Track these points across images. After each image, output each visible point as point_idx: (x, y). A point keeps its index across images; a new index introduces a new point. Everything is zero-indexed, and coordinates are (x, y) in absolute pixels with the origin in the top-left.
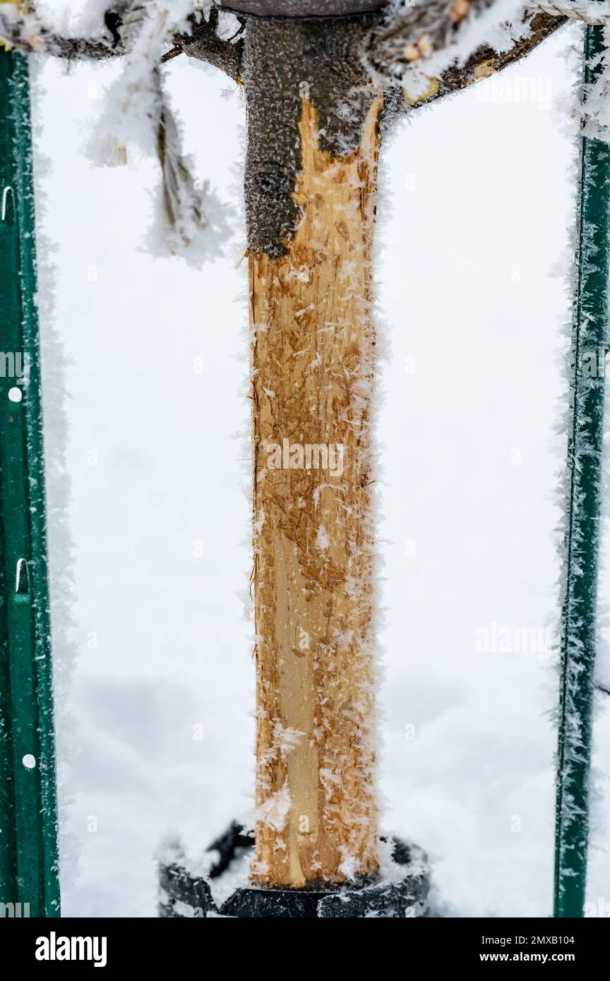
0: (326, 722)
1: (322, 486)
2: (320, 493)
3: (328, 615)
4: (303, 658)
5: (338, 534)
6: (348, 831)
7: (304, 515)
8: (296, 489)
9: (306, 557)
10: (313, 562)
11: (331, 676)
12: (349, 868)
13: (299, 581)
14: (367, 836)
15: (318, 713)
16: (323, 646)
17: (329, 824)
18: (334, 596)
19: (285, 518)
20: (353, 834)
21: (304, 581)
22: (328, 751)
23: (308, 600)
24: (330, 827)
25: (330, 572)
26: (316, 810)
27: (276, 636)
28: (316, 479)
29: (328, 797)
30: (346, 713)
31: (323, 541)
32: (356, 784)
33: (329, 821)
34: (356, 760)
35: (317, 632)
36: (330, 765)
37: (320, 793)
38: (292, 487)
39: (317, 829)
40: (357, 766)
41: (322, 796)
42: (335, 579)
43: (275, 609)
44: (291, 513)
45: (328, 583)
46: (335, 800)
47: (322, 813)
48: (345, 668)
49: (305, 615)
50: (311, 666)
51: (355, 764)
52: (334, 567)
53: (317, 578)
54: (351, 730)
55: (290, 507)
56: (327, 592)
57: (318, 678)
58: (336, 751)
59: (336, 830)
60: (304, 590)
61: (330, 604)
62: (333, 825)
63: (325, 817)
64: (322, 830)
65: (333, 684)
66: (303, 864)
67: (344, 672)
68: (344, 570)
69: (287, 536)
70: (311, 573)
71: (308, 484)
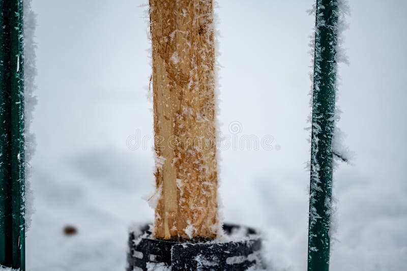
0: (179, 155)
1: (176, 31)
2: (175, 35)
3: (181, 99)
4: (168, 121)
5: (185, 57)
6: (193, 213)
7: (168, 46)
8: (164, 33)
9: (169, 68)
10: (173, 71)
11: (183, 130)
12: (189, 231)
13: (166, 80)
14: (206, 218)
15: (176, 151)
16: (177, 115)
17: (181, 208)
18: (183, 90)
19: (160, 48)
20: (196, 215)
21: (169, 81)
22: (182, 170)
23: (171, 90)
24: (182, 210)
25: (181, 77)
26: (176, 201)
27: (158, 109)
28: (174, 27)
29: (181, 194)
30: (190, 151)
31: (175, 59)
32: (198, 189)
33: (182, 207)
34: (197, 177)
35: (175, 107)
36: (182, 178)
37: (177, 191)
38: (163, 31)
39: (176, 210)
40: (199, 180)
41: (179, 193)
42: (183, 80)
43: (157, 95)
44: (163, 45)
45: (180, 83)
46: (186, 196)
47: (178, 203)
48: (190, 127)
49: (169, 98)
50: (172, 125)
51: (197, 179)
52: (184, 75)
53: (175, 80)
54: (194, 161)
55: (161, 41)
56: (180, 87)
57: (176, 131)
58: (185, 170)
59: (186, 212)
60: (168, 85)
61: (182, 93)
62: (183, 208)
63: (180, 204)
64: (179, 211)
65: (183, 135)
66: (170, 228)
67: (189, 130)
68: (189, 77)
69: (161, 57)
70: (171, 76)
71: (169, 30)
